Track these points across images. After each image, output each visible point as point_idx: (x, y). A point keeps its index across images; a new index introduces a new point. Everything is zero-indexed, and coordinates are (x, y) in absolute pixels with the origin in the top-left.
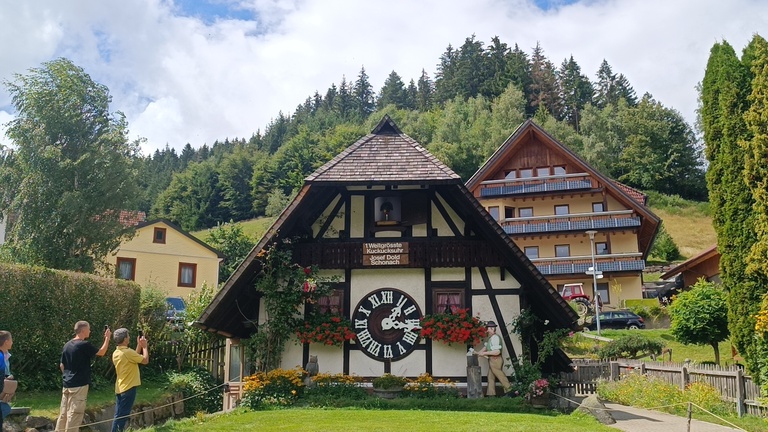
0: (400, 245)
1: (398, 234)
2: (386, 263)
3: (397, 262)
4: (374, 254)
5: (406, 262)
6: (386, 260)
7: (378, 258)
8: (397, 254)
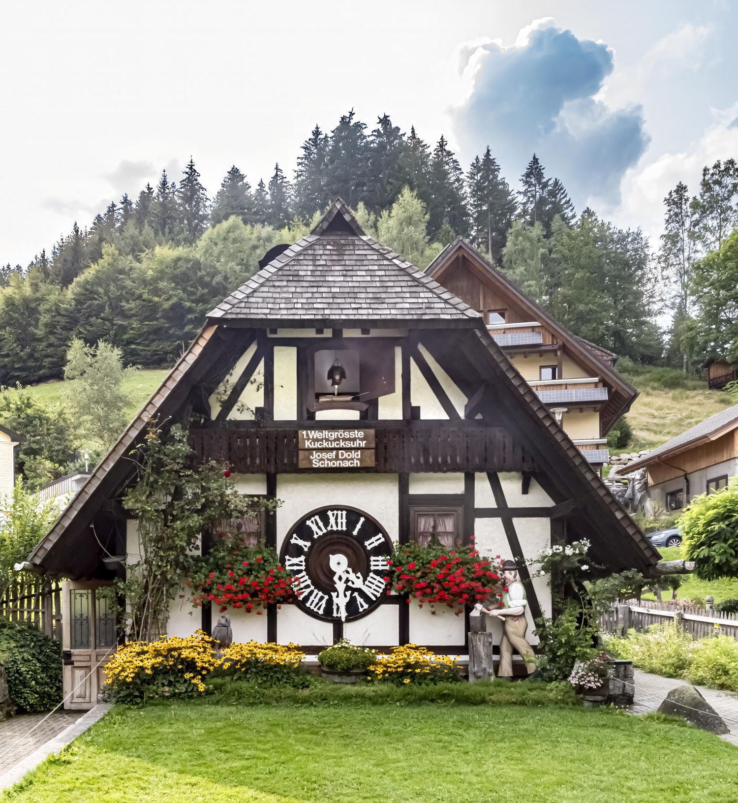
0: (360, 434)
1: (354, 415)
2: (337, 464)
3: (357, 463)
4: (318, 450)
5: (371, 462)
6: (337, 458)
7: (324, 455)
8: (356, 449)
